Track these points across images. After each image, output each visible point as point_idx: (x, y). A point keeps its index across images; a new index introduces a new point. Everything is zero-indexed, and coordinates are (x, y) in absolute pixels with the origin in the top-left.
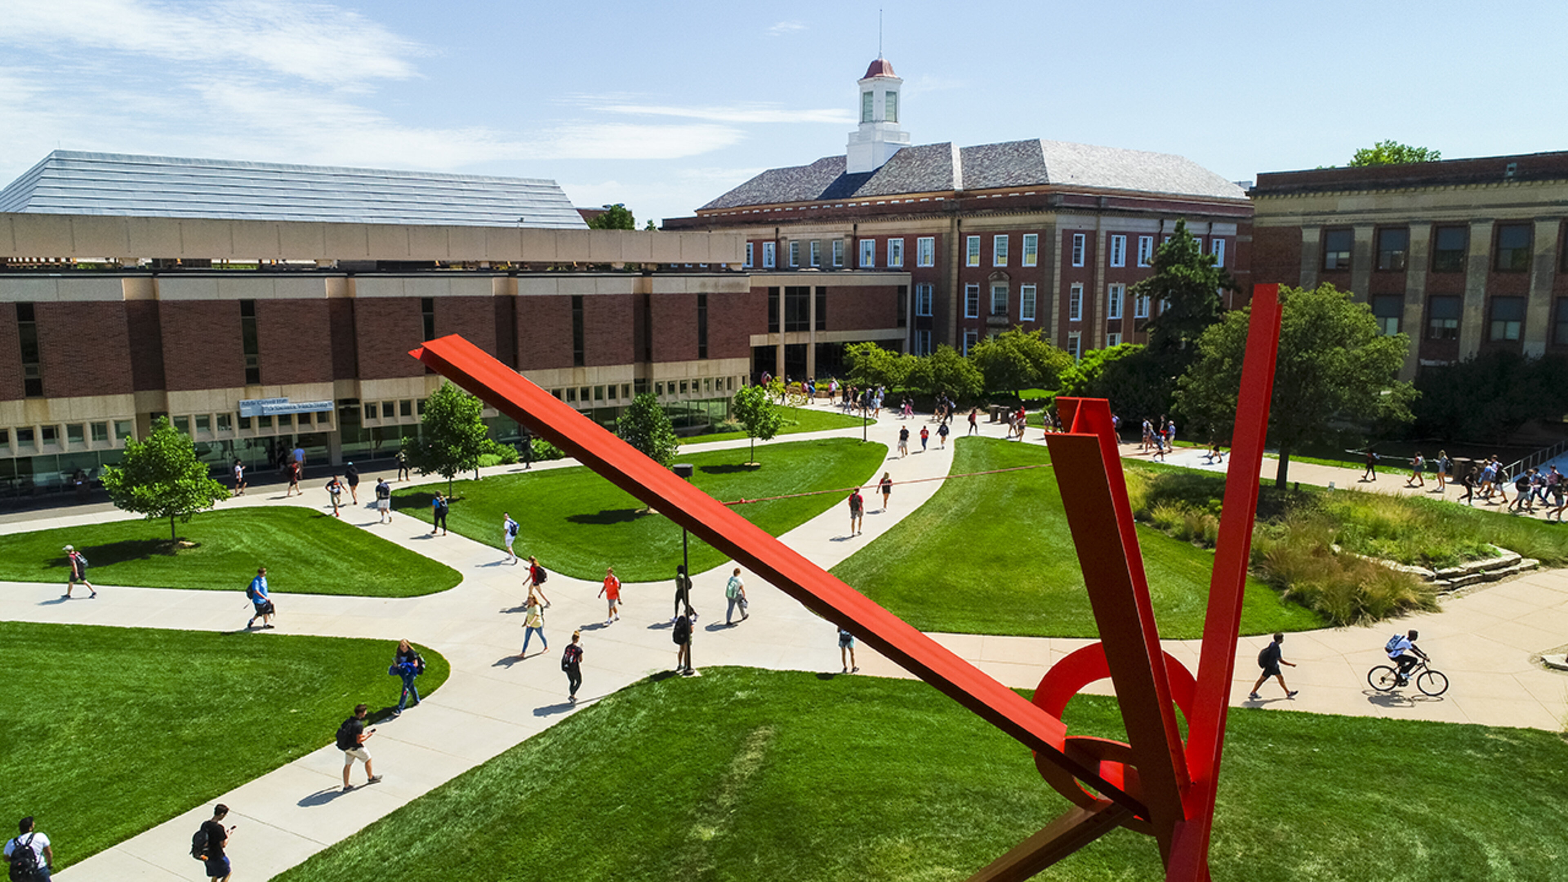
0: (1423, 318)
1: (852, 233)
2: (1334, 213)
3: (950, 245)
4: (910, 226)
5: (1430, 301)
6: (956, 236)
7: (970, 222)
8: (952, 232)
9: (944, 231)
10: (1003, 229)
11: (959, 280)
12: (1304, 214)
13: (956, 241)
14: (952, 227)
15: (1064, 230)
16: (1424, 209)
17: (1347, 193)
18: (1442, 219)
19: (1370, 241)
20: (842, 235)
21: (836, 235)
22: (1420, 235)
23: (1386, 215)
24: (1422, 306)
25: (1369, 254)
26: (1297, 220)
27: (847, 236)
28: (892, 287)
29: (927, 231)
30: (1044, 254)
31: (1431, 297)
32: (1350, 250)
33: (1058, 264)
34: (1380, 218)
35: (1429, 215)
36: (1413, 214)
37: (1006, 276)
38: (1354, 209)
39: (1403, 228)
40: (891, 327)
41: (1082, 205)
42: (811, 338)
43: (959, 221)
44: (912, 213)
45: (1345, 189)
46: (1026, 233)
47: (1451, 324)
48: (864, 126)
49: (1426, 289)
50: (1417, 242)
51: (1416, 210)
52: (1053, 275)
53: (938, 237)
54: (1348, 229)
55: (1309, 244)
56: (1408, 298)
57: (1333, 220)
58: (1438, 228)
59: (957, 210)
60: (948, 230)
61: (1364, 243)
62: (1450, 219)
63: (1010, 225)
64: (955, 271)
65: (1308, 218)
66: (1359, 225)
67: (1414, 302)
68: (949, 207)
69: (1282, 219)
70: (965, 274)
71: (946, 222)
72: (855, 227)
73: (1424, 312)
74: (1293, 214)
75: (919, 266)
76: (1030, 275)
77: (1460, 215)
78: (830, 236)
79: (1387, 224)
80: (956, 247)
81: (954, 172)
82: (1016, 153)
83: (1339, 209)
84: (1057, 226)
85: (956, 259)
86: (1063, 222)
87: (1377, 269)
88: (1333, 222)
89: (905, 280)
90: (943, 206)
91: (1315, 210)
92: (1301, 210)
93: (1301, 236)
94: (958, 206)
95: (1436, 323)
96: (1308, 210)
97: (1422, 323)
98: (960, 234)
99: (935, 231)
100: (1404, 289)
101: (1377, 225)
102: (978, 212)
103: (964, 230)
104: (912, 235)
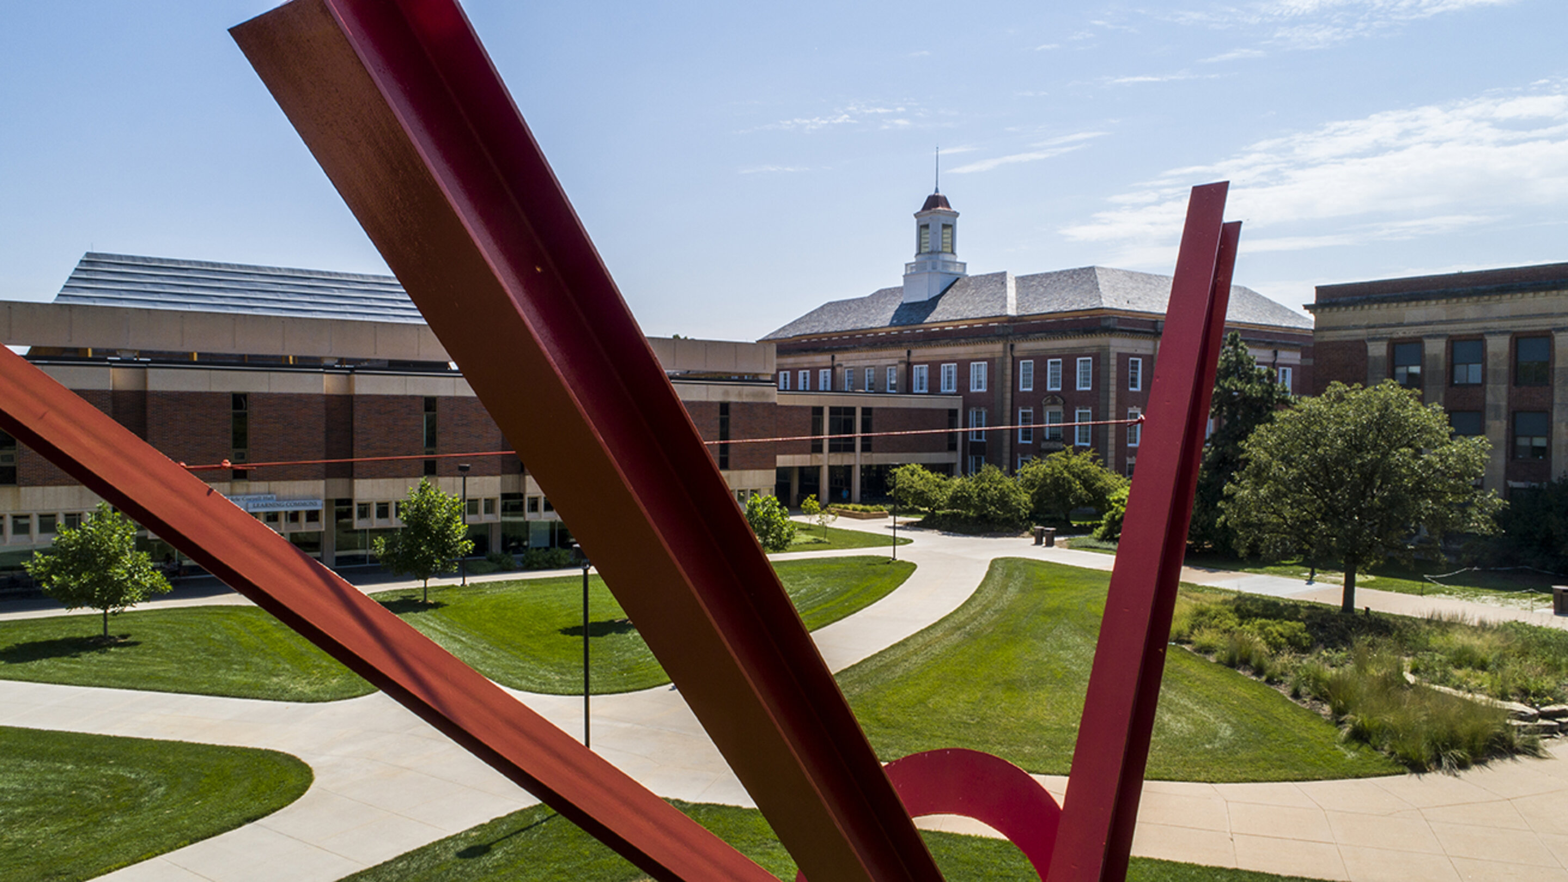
0: (1507, 436)
1: (906, 359)
2: (1400, 325)
3: (1003, 370)
4: (962, 351)
5: (1514, 416)
6: (1009, 360)
7: (1024, 346)
8: (1005, 357)
9: (997, 355)
10: (1056, 352)
11: (1012, 405)
12: (1368, 327)
13: (1009, 366)
14: (1005, 352)
15: (1119, 354)
16: (1500, 318)
17: (1414, 303)
18: (1521, 329)
19: (1443, 355)
20: (896, 361)
21: (890, 362)
22: (1498, 346)
23: (1458, 326)
24: (1505, 422)
25: (1442, 367)
26: (1361, 334)
27: (900, 362)
28: (941, 411)
29: (980, 356)
30: (1099, 378)
31: (1514, 413)
32: (1421, 363)
33: (1113, 388)
34: (1452, 329)
35: (1507, 325)
36: (1488, 325)
37: (1060, 400)
38: (1423, 320)
39: (1478, 340)
40: (940, 451)
41: (1137, 329)
42: (857, 460)
43: (1012, 346)
44: (965, 338)
45: (1411, 300)
46: (1080, 356)
47: (1539, 442)
48: (919, 257)
49: (1509, 403)
50: (1495, 354)
51: (1492, 319)
52: (1108, 398)
53: (991, 362)
54: (1417, 342)
55: (1375, 358)
56: (1489, 414)
57: (1400, 333)
58: (1518, 339)
59: (1009, 334)
60: (1001, 355)
61: (1436, 357)
62: (1530, 329)
63: (1064, 349)
64: (1008, 396)
65: (1372, 331)
66: (1429, 337)
67: (1497, 417)
68: (1001, 332)
69: (1344, 333)
70: (1018, 399)
71: (997, 348)
72: (909, 353)
73: (1508, 429)
74: (1356, 327)
75: (972, 390)
76: (1084, 400)
77: (1541, 324)
78: (884, 362)
79: (1460, 336)
80: (1009, 371)
81: (1009, 299)
82: (1070, 281)
83: (1406, 321)
84: (1111, 349)
85: (1009, 384)
86: (1118, 345)
87: (1452, 384)
88: (1401, 335)
89: (957, 403)
90: (996, 331)
91: (1381, 322)
92: (1365, 323)
93: (1366, 350)
94: (1011, 331)
95: (1523, 442)
96: (1372, 323)
97: (1507, 442)
98: (1013, 358)
99: (988, 356)
100: (1484, 406)
101: (1450, 336)
102: (1031, 336)
103: (1016, 354)
104: (965, 360)
